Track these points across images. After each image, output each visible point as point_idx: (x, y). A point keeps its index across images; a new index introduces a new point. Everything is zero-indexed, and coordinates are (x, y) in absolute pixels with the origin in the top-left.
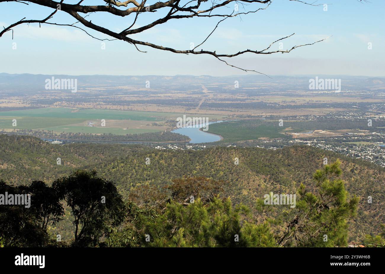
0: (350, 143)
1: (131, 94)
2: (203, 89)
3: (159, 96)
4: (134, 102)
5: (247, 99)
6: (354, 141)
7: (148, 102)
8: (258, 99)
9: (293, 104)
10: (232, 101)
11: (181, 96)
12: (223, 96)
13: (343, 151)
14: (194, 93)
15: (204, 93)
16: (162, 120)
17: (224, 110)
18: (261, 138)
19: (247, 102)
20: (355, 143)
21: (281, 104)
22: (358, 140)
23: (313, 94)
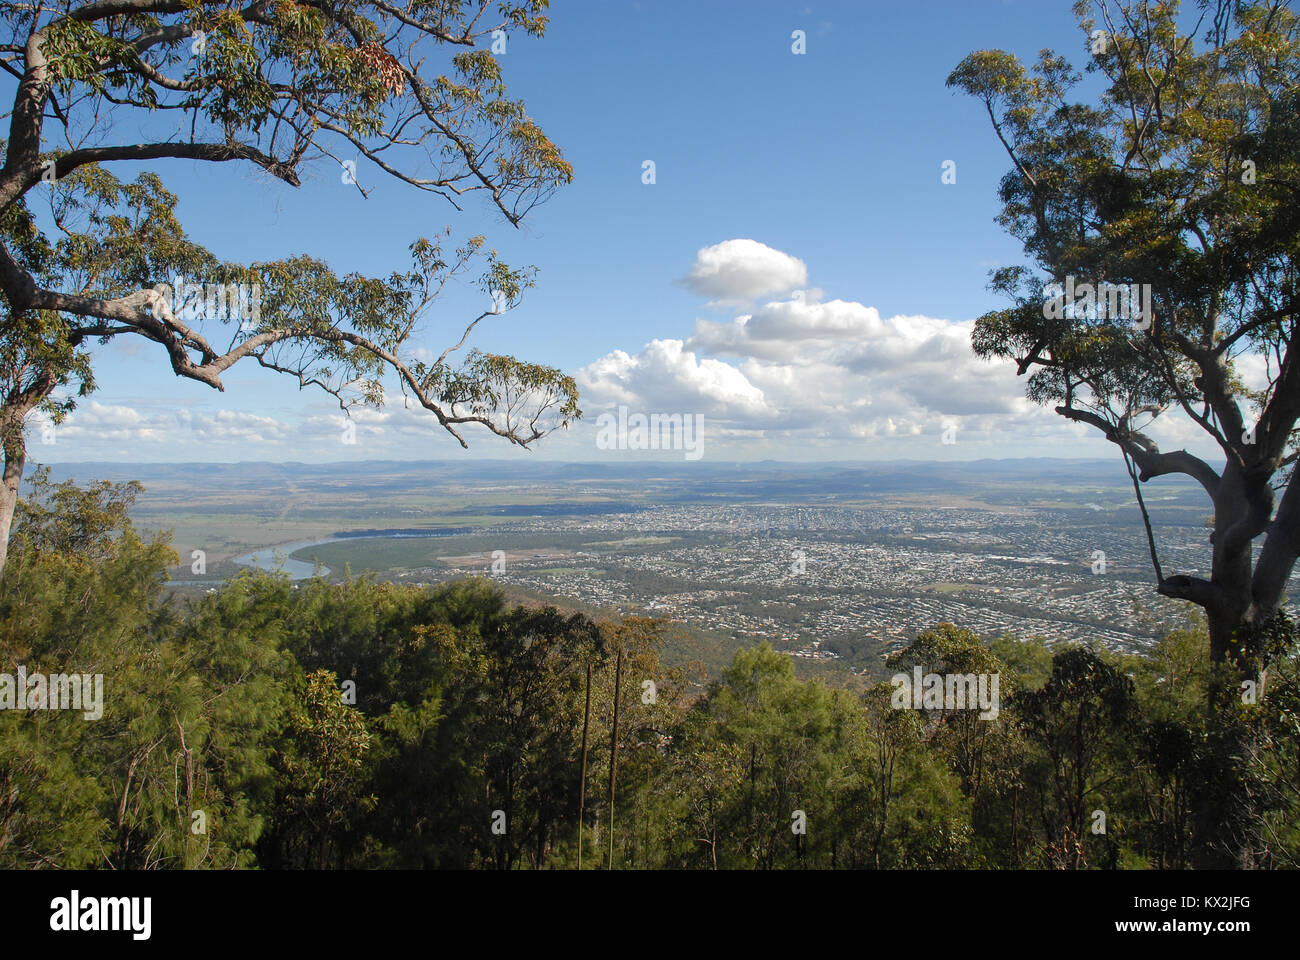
0: (542, 571)
1: (156, 495)
2: (288, 487)
3: (209, 500)
4: (161, 511)
5: (367, 502)
6: (547, 567)
7: (188, 510)
8: (385, 503)
9: (445, 509)
10: (340, 506)
11: (250, 497)
12: (326, 497)
13: (533, 585)
14: (273, 493)
15: (291, 493)
16: (217, 539)
17: (327, 522)
18: (394, 569)
19: (365, 507)
20: (550, 571)
21: (425, 510)
22: (556, 566)
23: (477, 491)
